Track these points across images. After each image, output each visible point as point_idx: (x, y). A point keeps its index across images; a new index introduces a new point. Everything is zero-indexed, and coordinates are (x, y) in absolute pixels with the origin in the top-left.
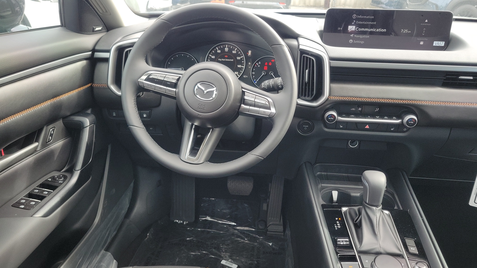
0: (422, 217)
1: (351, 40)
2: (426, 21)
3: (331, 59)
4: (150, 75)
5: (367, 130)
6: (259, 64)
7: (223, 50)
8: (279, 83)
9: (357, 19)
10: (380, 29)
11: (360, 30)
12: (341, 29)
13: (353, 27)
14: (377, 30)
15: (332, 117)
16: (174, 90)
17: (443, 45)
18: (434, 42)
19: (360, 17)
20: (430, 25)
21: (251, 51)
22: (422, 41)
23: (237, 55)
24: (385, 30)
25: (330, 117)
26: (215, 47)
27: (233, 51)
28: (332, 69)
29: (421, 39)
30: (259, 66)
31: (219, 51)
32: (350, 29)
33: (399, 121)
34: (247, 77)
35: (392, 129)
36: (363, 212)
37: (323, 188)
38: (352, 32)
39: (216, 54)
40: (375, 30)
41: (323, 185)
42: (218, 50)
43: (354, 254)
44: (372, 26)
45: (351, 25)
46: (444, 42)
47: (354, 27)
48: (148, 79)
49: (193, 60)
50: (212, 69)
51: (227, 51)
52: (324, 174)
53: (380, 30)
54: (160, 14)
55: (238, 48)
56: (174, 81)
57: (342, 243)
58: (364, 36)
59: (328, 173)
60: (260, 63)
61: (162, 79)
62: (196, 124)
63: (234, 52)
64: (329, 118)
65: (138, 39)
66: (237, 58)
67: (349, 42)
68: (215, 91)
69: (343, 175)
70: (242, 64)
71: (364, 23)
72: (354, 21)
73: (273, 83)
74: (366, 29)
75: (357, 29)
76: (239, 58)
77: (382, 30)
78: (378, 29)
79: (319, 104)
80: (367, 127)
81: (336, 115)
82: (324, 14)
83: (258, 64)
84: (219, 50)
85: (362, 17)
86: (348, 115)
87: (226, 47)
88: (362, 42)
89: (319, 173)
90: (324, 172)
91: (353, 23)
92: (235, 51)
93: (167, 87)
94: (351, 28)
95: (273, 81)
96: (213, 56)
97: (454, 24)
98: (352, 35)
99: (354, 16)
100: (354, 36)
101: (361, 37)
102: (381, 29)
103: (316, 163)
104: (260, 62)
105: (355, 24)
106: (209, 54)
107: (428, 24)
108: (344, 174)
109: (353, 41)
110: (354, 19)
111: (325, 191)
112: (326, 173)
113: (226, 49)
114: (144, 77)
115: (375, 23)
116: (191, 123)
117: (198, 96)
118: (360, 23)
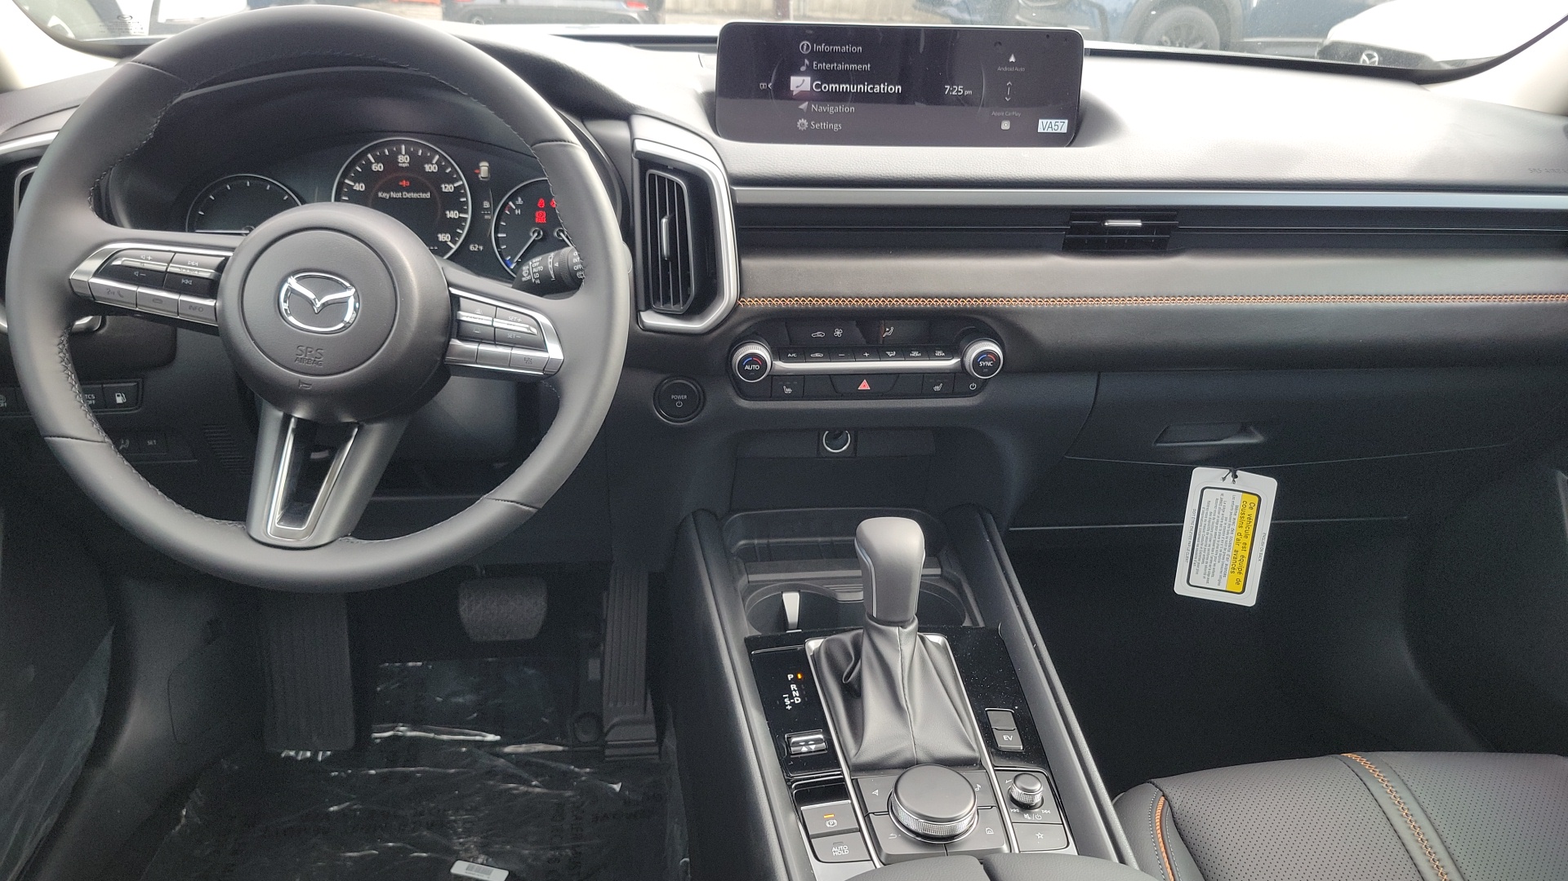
0: (1033, 641)
1: (803, 121)
2: (1012, 59)
3: (736, 181)
4: (114, 255)
5: (864, 395)
6: (518, 206)
7: (390, 162)
8: (576, 264)
9: (815, 56)
10: (884, 85)
11: (825, 87)
12: (768, 87)
13: (804, 80)
14: (877, 89)
15: (758, 363)
16: (210, 303)
17: (1064, 130)
18: (1040, 121)
19: (822, 47)
20: (1022, 69)
21: (487, 164)
22: (1006, 118)
23: (442, 177)
24: (899, 89)
25: (749, 363)
26: (364, 154)
27: (428, 163)
28: (742, 213)
29: (1003, 114)
30: (518, 212)
31: (378, 167)
32: (797, 87)
33: (952, 363)
34: (481, 248)
35: (937, 388)
36: (866, 647)
37: (752, 587)
38: (803, 96)
39: (367, 176)
40: (871, 88)
41: (753, 578)
42: (373, 161)
43: (841, 776)
44: (860, 78)
45: (798, 73)
46: (1066, 121)
47: (808, 79)
48: (105, 271)
49: (286, 198)
50: (342, 228)
51: (407, 165)
52: (758, 544)
53: (884, 89)
54: (142, 43)
55: (441, 155)
56: (207, 273)
57: (804, 749)
58: (840, 108)
59: (771, 541)
60: (520, 201)
61: (162, 267)
62: (299, 414)
63: (431, 168)
64: (747, 367)
65: (57, 133)
66: (443, 186)
67: (799, 126)
68: (351, 302)
69: (817, 542)
70: (461, 208)
71: (836, 67)
72: (807, 62)
73: (557, 265)
74: (844, 87)
75: (818, 86)
76: (448, 188)
77: (891, 89)
78: (880, 85)
79: (710, 323)
80: (864, 386)
81: (767, 354)
82: (711, 40)
83: (514, 204)
84: (377, 161)
85: (830, 48)
86: (804, 354)
87: (401, 153)
88: (836, 127)
89: (742, 542)
90: (760, 537)
91: (803, 69)
92: (432, 164)
93: (180, 292)
94: (800, 83)
95: (557, 259)
96: (357, 184)
97: (1090, 66)
98: (804, 106)
99: (805, 47)
100: (809, 106)
101: (831, 109)
102: (888, 86)
103: (732, 511)
104: (520, 199)
105: (810, 71)
106: (344, 176)
107: (1017, 69)
108: (820, 539)
109: (810, 125)
110: (806, 56)
111: (759, 597)
112: (765, 541)
113: (404, 160)
114: (92, 264)
115: (869, 66)
116: (281, 414)
117: (291, 319)
118: (823, 66)
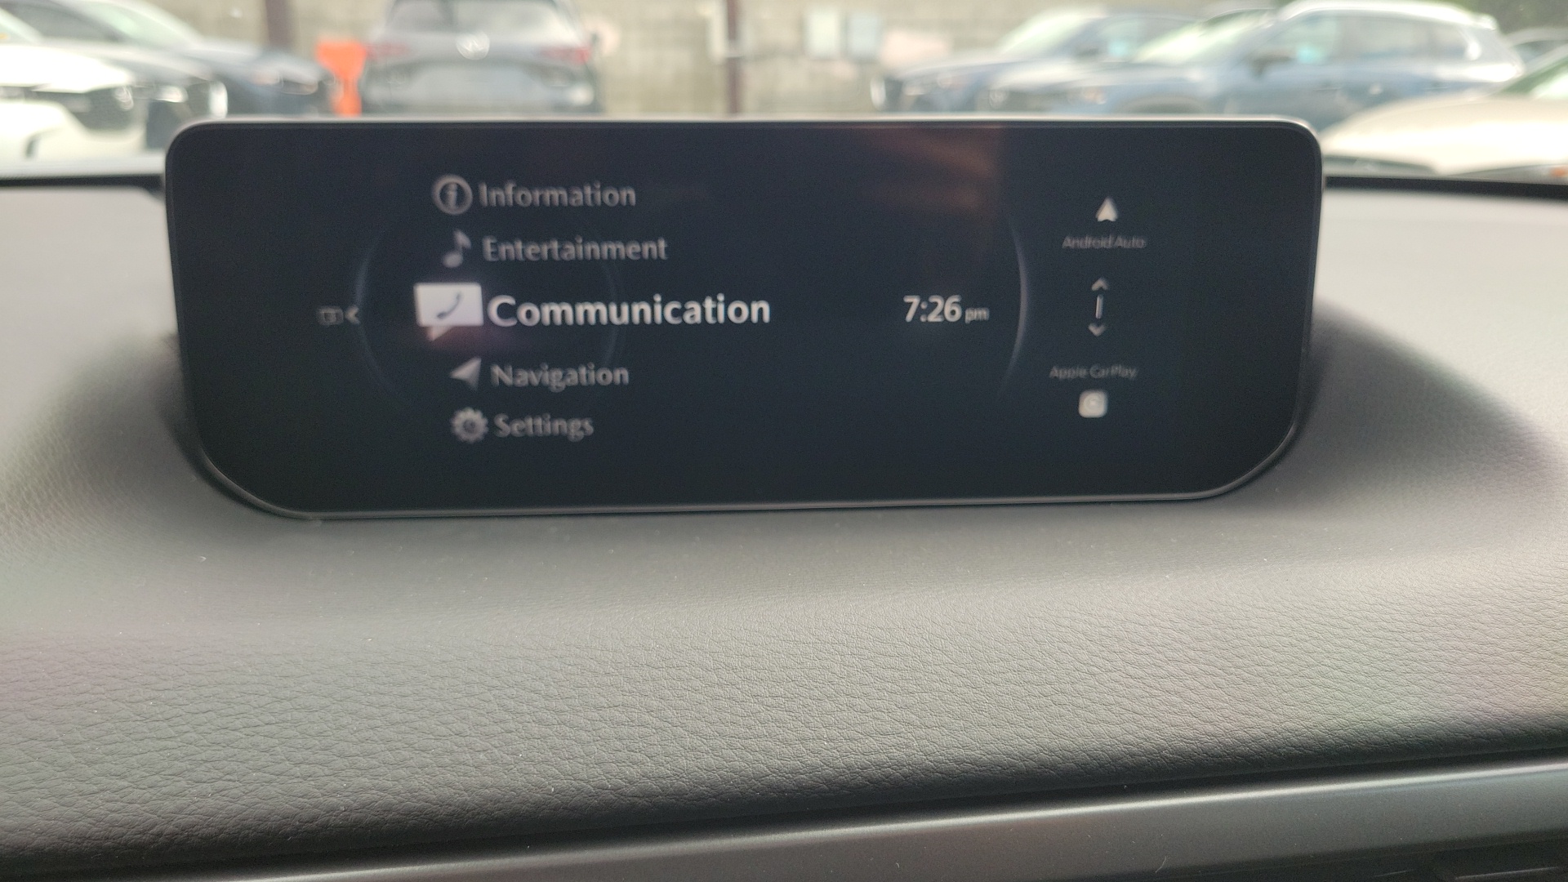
2: (1107, 213)
9: (481, 220)
10: (715, 300)
11: (529, 314)
12: (346, 321)
13: (458, 297)
14: (694, 313)
19: (507, 194)
20: (1138, 243)
22: (1091, 385)
24: (761, 311)
29: (1082, 374)
32: (441, 315)
38: (461, 343)
40: (676, 313)
44: (638, 281)
45: (440, 274)
47: (472, 292)
53: (715, 312)
58: (583, 375)
71: (560, 250)
72: (462, 239)
74: (590, 311)
75: (507, 312)
77: (738, 312)
78: (701, 304)
85: (532, 196)
88: (577, 429)
91: (453, 260)
94: (447, 303)
98: (467, 371)
99: (452, 195)
100: (485, 373)
101: (555, 378)
102: (727, 303)
105: (472, 269)
107: (1121, 242)
109: (492, 426)
110: (461, 222)
115: (661, 244)
118: (515, 249)
